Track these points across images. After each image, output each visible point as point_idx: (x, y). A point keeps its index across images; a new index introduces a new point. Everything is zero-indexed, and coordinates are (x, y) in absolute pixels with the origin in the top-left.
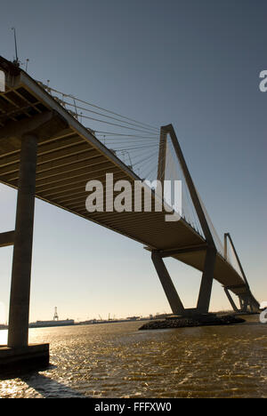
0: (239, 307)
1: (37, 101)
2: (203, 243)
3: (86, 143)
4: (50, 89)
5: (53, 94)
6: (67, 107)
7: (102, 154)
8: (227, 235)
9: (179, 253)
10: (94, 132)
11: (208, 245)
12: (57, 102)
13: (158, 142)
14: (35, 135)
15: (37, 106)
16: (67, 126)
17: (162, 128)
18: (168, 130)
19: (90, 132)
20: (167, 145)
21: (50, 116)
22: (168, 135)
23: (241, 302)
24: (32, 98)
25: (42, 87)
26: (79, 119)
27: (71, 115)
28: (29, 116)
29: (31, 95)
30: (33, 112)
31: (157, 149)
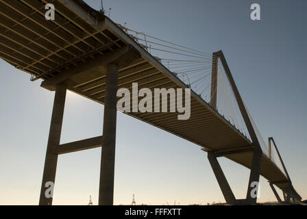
0: (283, 199)
1: (118, 38)
2: (250, 145)
3: (154, 68)
4: (127, 29)
5: (129, 33)
6: (139, 42)
7: (167, 76)
8: (271, 139)
9: (230, 153)
10: (160, 59)
11: (255, 147)
12: (132, 39)
13: (211, 65)
14: (116, 63)
15: (117, 42)
16: (140, 56)
17: (214, 54)
18: (219, 55)
19: (157, 60)
20: (218, 67)
21: (127, 49)
22: (219, 59)
23: (284, 195)
24: (113, 37)
25: (121, 28)
26: (149, 50)
27: (142, 47)
28: (112, 49)
29: (113, 35)
30: (115, 47)
31: (210, 71)
